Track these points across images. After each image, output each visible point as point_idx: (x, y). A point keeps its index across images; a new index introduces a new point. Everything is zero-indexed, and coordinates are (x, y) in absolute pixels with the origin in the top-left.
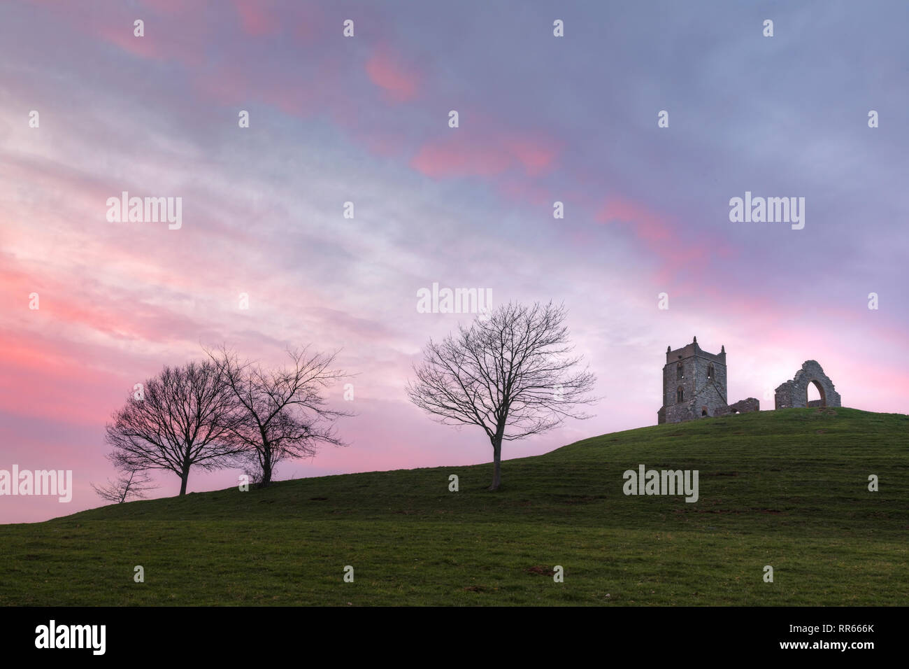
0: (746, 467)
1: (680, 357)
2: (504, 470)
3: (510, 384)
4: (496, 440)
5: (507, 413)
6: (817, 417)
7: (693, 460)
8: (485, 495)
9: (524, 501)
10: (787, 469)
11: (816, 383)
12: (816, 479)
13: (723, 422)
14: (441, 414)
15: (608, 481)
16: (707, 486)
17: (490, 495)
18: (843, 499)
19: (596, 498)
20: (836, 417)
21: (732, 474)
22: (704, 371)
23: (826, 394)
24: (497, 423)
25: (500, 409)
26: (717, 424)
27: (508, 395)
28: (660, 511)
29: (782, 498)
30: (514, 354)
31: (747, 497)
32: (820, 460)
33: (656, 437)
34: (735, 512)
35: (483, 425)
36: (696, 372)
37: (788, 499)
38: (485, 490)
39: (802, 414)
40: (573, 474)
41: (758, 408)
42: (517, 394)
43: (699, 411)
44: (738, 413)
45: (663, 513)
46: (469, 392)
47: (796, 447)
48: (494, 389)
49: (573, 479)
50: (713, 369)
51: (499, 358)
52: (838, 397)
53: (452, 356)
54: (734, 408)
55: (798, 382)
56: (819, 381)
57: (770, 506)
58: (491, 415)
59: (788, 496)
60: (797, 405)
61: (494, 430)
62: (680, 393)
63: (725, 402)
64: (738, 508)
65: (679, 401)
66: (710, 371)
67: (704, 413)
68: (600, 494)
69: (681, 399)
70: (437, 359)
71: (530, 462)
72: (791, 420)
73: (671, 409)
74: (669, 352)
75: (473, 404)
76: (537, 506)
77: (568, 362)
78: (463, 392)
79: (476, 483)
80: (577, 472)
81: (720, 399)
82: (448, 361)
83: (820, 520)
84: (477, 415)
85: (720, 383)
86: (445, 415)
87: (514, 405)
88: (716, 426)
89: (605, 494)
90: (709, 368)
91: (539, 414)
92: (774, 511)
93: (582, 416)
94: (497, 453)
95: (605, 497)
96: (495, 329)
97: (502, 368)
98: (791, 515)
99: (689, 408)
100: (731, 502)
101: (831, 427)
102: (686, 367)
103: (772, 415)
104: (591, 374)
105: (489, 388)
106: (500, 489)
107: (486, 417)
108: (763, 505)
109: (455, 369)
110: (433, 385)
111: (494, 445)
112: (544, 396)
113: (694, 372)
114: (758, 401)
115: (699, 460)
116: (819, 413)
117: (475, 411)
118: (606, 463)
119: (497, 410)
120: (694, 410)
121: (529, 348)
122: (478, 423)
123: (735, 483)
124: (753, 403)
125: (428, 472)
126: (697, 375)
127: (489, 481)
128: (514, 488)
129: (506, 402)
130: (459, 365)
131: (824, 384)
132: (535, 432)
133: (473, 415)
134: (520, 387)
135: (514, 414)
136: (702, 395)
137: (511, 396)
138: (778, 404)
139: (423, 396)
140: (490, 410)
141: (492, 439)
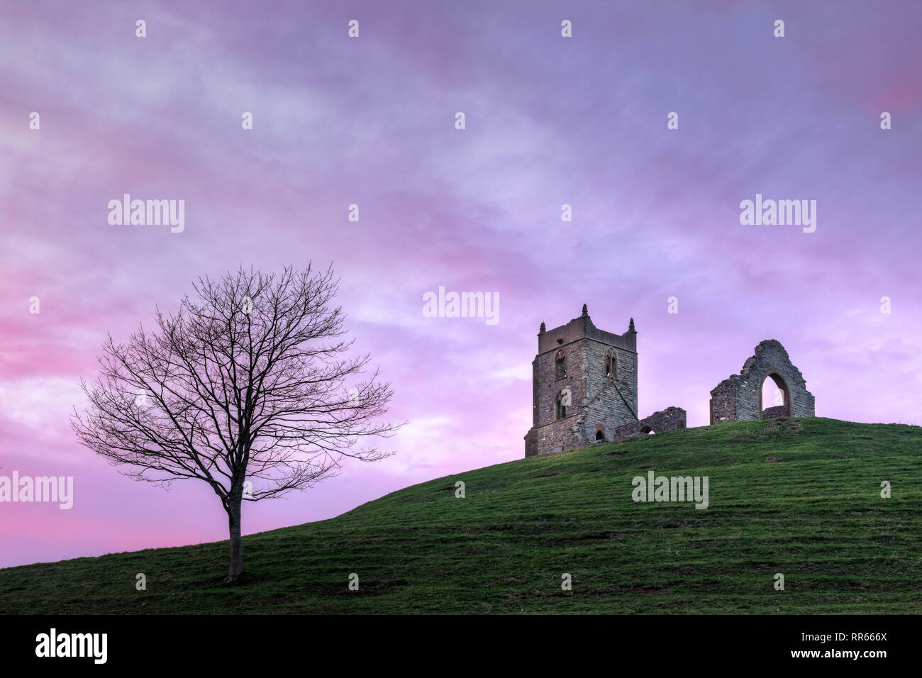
0: (628, 524)
2: (248, 548)
3: (251, 407)
4: (232, 501)
5: (247, 457)
6: (770, 435)
7: (550, 517)
8: (215, 591)
9: (278, 596)
10: (689, 523)
11: (776, 377)
12: (724, 537)
13: (624, 450)
14: (137, 463)
15: (412, 557)
16: (563, 557)
17: (226, 591)
18: (755, 565)
19: (391, 584)
20: (800, 433)
21: (604, 536)
22: (600, 364)
23: (792, 395)
24: (231, 475)
25: (234, 450)
26: (613, 454)
27: (249, 424)
28: (486, 599)
29: (667, 569)
30: (254, 357)
31: (616, 570)
32: (743, 506)
33: (515, 479)
34: (594, 593)
35: (209, 479)
36: (589, 362)
37: (675, 569)
38: (219, 584)
39: (747, 432)
40: (360, 550)
41: (683, 423)
42: (263, 425)
43: (592, 432)
44: (652, 433)
45: (490, 602)
46: (181, 424)
47: (722, 487)
48: (222, 417)
49: (360, 558)
50: (614, 360)
51: (228, 366)
52: (810, 399)
53: (147, 366)
54: (645, 427)
55: (747, 377)
56: (780, 374)
57: (648, 581)
58: (221, 462)
59: (677, 564)
60: (745, 416)
61: (227, 484)
62: (561, 404)
63: (635, 415)
64: (601, 586)
65: (558, 417)
66: (611, 364)
67: (600, 435)
68: (398, 579)
69: (561, 415)
70: (124, 371)
71: (292, 534)
72: (731, 441)
73: (548, 432)
74: (543, 333)
75: (190, 445)
76: (298, 604)
77: (344, 368)
78: (172, 425)
79: (204, 572)
80: (367, 546)
81: (625, 410)
82: (141, 375)
83: (712, 597)
84: (198, 462)
85: (625, 384)
86: (143, 464)
87: (258, 444)
88: (613, 458)
90: (608, 358)
91: (298, 456)
92: (652, 588)
93: (371, 456)
94: (234, 522)
95: (404, 583)
96: (218, 315)
97: (234, 382)
98: (676, 592)
99: (575, 428)
100: (592, 579)
101: (789, 451)
102: (571, 358)
103: (701, 435)
104: (383, 385)
105: (213, 417)
106: (243, 580)
107: (214, 466)
108: (637, 580)
109: (157, 388)
110: (120, 416)
111: (228, 510)
112: (307, 425)
113: (583, 367)
114: (684, 412)
115: (560, 516)
116: (775, 429)
117: (194, 455)
118: (415, 529)
119: (230, 453)
120: (584, 431)
121: (278, 346)
122: (199, 476)
123: (604, 549)
124: (676, 415)
125: (126, 559)
126: (587, 371)
127: (226, 568)
128: (265, 577)
129: (245, 439)
130: (161, 378)
131: (789, 378)
132: (293, 487)
133: (192, 464)
134: (268, 411)
135: (261, 456)
136: (597, 404)
137: (252, 429)
138: (714, 416)
139: (103, 435)
140: (220, 452)
141: (224, 500)
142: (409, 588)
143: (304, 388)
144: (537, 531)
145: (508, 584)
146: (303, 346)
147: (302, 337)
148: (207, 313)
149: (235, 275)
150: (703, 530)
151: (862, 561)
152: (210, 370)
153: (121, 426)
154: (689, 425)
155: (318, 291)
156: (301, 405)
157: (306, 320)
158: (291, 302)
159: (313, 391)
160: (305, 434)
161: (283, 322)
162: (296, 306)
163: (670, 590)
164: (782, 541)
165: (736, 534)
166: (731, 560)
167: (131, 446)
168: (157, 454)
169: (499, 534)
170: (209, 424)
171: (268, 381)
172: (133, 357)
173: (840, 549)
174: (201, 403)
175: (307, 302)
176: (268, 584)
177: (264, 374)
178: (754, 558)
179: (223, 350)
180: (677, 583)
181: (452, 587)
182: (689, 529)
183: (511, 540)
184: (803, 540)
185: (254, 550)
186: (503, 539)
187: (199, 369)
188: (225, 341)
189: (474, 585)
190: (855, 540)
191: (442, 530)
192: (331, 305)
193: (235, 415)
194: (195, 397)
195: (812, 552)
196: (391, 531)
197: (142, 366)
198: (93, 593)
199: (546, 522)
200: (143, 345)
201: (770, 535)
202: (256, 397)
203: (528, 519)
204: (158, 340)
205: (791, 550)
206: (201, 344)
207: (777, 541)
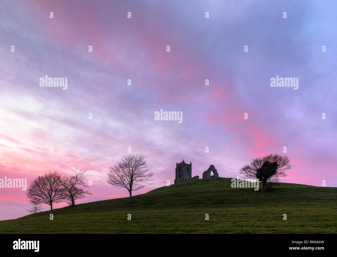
0: (190, 194)
1: (180, 165)
2: (133, 198)
3: (132, 176)
4: (130, 191)
5: (132, 184)
7: (178, 193)
9: (138, 205)
11: (213, 171)
13: (189, 182)
14: (115, 185)
15: (157, 199)
17: (130, 204)
19: (154, 203)
20: (216, 180)
21: (186, 196)
22: (186, 169)
23: (215, 174)
27: (132, 179)
28: (168, 205)
29: (196, 201)
30: (133, 168)
31: (188, 201)
32: (207, 191)
35: (127, 188)
36: (184, 169)
37: (197, 201)
39: (208, 179)
41: (199, 178)
43: (184, 180)
47: (204, 188)
48: (128, 178)
49: (149, 199)
50: (188, 168)
52: (218, 174)
54: (193, 179)
55: (208, 171)
58: (128, 185)
59: (197, 200)
60: (208, 177)
61: (129, 188)
62: (180, 175)
63: (191, 176)
64: (186, 203)
66: (187, 169)
67: (186, 180)
69: (180, 177)
70: (113, 171)
72: (206, 181)
74: (177, 164)
75: (123, 182)
76: (140, 206)
78: (121, 179)
79: (126, 202)
80: (151, 198)
83: (203, 205)
84: (125, 185)
85: (190, 172)
87: (134, 182)
88: (188, 184)
89: (157, 202)
90: (187, 168)
91: (140, 184)
93: (151, 184)
94: (131, 194)
95: (156, 203)
96: (127, 162)
97: (130, 172)
99: (182, 179)
101: (215, 182)
102: (181, 168)
103: (201, 180)
106: (132, 203)
108: (191, 202)
109: (118, 173)
112: (141, 179)
114: (199, 176)
115: (180, 193)
116: (213, 179)
117: (124, 184)
118: (158, 195)
119: (130, 183)
121: (136, 167)
122: (125, 187)
124: (197, 177)
125: (114, 200)
127: (129, 201)
128: (135, 202)
129: (132, 181)
130: (119, 172)
131: (215, 171)
132: (139, 189)
133: (124, 185)
134: (135, 177)
135: (134, 184)
136: (185, 175)
137: (133, 180)
138: (203, 177)
139: (110, 181)
140: (128, 183)
141: (129, 191)
142: (157, 204)
143: (140, 173)
144: (176, 195)
145: (172, 203)
146: (140, 167)
147: (140, 165)
148: (125, 162)
149: (129, 155)
150: (201, 195)
151: (225, 199)
152: (126, 170)
153: (113, 179)
154: (199, 179)
155: (142, 158)
156: (140, 176)
157: (140, 163)
158: (138, 160)
159: (142, 174)
160: (141, 180)
161: (137, 163)
162: (139, 160)
163: (196, 204)
164: (213, 196)
165: (206, 195)
166: (205, 199)
167: (114, 182)
168: (118, 184)
169: (170, 195)
170: (126, 179)
171: (135, 172)
172: (114, 168)
173: (222, 197)
174: (125, 176)
175: (140, 160)
176: (136, 203)
177: (134, 171)
178: (209, 199)
179: (128, 168)
180: (197, 203)
181: (164, 204)
182: (199, 194)
183: (172, 197)
184: (216, 196)
185: (134, 198)
186: (171, 196)
187: (124, 170)
188: (128, 166)
189: (167, 203)
190: (224, 196)
191: (162, 195)
192: (144, 160)
193: (130, 177)
194: (124, 175)
195: (217, 198)
196: (154, 195)
197: (115, 170)
198: (110, 205)
199: (178, 194)
200: (116, 167)
201: (211, 195)
202: (133, 175)
203: (175, 193)
204: (118, 166)
205: (214, 198)
206: (125, 166)
207: (212, 196)
